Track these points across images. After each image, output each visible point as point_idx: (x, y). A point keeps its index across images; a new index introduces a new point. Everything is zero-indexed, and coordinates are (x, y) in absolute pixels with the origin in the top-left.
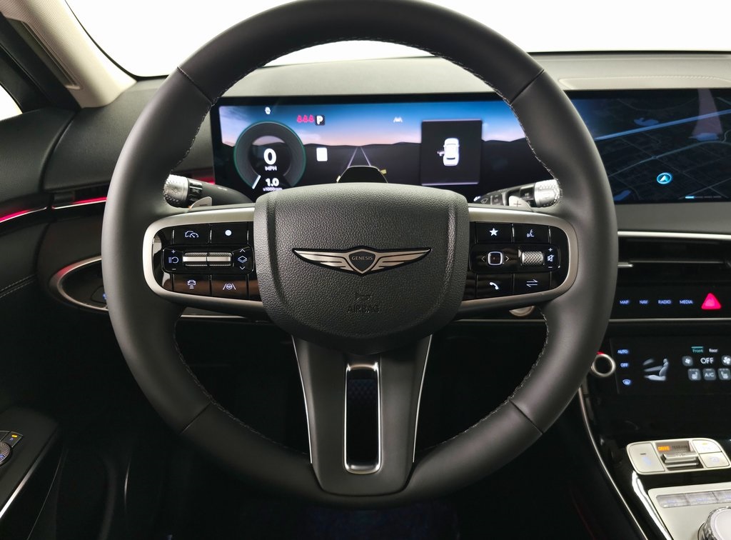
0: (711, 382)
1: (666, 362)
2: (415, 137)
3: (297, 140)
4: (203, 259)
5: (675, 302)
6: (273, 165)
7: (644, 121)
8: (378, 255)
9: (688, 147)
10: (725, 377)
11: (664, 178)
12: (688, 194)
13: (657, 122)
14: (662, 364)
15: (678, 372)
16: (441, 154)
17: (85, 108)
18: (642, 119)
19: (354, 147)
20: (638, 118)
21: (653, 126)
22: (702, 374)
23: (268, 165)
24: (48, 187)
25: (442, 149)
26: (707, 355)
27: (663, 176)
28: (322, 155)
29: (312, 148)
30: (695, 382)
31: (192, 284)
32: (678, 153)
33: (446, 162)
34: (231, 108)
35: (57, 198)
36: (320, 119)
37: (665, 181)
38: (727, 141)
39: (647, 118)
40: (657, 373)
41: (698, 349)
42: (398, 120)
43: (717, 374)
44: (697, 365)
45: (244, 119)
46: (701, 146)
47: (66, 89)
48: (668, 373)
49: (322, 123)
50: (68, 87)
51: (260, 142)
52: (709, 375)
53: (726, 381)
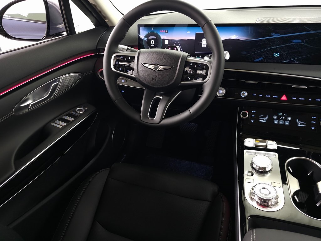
0: (281, 125)
1: (267, 117)
2: (194, 38)
3: (160, 37)
4: (123, 64)
5: (272, 96)
6: (153, 45)
7: (274, 34)
8: (160, 66)
9: (289, 44)
10: (287, 124)
11: (276, 55)
12: (285, 61)
13: (279, 35)
14: (266, 117)
15: (271, 120)
16: (201, 43)
17: (110, 27)
18: (274, 33)
19: (176, 40)
20: (273, 33)
21: (278, 36)
22: (279, 122)
23: (152, 45)
24: (98, 48)
25: (202, 42)
26: (283, 116)
27: (276, 54)
28: (167, 42)
29: (164, 40)
30: (276, 124)
31: (120, 69)
32: (284, 46)
33: (203, 46)
34: (143, 28)
35: (100, 51)
36: (166, 31)
37: (277, 56)
38: (304, 43)
39: (276, 33)
40: (263, 120)
41: (280, 114)
42: (189, 32)
43: (284, 123)
44: (278, 119)
45: (146, 31)
46: (294, 44)
47: (105, 21)
48: (267, 120)
49: (167, 33)
50: (106, 20)
51: (150, 38)
52: (282, 122)
53: (287, 125)
